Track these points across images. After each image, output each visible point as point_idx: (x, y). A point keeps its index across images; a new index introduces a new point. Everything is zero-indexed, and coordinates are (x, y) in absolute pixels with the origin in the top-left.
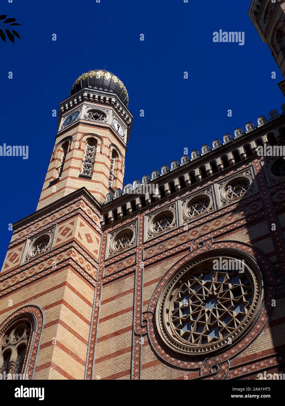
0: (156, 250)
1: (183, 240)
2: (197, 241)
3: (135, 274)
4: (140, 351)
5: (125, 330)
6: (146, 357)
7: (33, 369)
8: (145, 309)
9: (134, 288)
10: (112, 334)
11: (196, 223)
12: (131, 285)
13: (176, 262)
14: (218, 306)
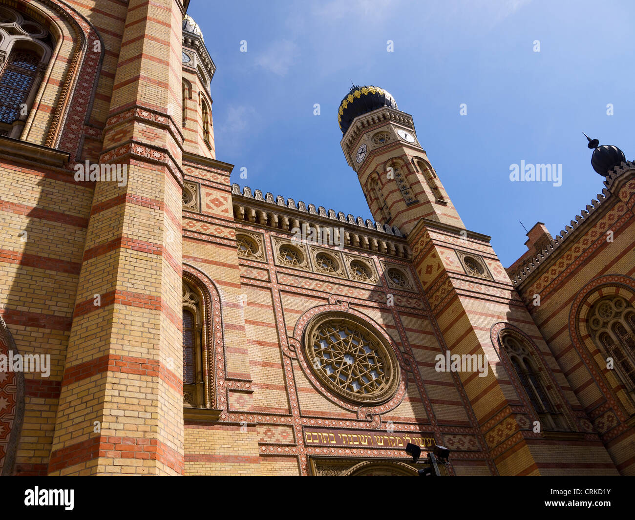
0: (291, 280)
1: (318, 287)
2: (335, 297)
3: (271, 292)
4: (293, 372)
5: (271, 345)
6: (301, 382)
7: (223, 347)
8: (290, 334)
9: (273, 307)
10: (254, 341)
11: (330, 279)
12: (269, 301)
13: (316, 305)
14: (358, 365)
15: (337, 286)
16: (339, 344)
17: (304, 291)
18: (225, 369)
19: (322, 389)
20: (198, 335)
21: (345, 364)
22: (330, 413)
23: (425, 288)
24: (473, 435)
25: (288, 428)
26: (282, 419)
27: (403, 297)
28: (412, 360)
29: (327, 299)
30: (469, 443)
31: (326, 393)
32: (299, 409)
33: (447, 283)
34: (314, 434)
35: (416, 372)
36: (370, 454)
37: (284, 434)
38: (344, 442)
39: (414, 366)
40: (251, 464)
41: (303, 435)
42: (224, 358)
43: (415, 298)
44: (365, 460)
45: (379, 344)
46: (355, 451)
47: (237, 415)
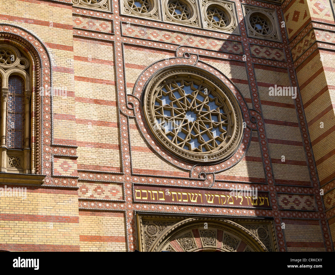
0: (136, 32)
1: (167, 38)
2: (183, 49)
3: (113, 46)
4: (128, 132)
5: (107, 103)
6: (135, 140)
7: (51, 114)
8: (129, 91)
9: (114, 62)
10: (91, 99)
11: (180, 28)
12: (109, 56)
13: (161, 59)
14: (200, 123)
15: (187, 36)
16: (183, 100)
17: (150, 44)
18: (51, 136)
19: (157, 149)
20: (27, 101)
21: (186, 121)
22: (162, 172)
23: (290, 36)
24: (311, 195)
25: (118, 186)
26: (113, 177)
27: (262, 46)
28: (259, 118)
29: (174, 52)
30: (306, 203)
31: (160, 152)
32: (131, 167)
33: (311, 34)
34: (143, 191)
35: (261, 130)
36: (198, 211)
37: (113, 191)
38: (173, 200)
39: (260, 124)
40: (70, 224)
41: (132, 192)
42: (51, 125)
43: (276, 48)
44: (191, 217)
45: (225, 100)
46: (182, 208)
47: (61, 180)
